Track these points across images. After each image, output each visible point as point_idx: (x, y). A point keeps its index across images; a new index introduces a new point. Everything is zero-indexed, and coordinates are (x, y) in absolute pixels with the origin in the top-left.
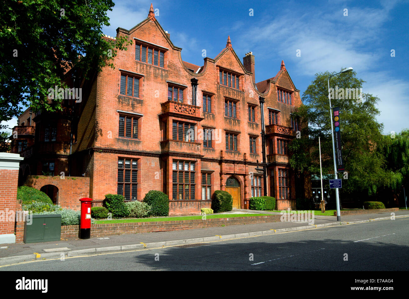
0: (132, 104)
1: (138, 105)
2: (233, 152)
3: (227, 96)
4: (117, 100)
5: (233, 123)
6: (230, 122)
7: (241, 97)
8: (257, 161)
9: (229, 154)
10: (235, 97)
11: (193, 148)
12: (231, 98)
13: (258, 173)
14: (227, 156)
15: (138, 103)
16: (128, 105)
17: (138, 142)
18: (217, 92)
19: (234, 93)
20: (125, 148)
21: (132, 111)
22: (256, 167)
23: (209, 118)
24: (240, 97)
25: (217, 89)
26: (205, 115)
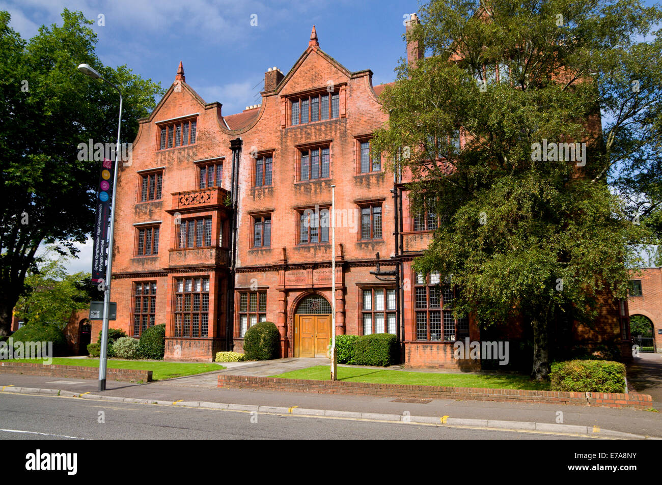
0: (150, 211)
1: (157, 210)
2: (313, 247)
3: (303, 142)
4: (134, 211)
5: (313, 189)
6: (308, 190)
7: (338, 132)
8: (378, 255)
9: (302, 251)
10: (322, 138)
11: (203, 256)
12: (313, 144)
13: (379, 282)
14: (298, 257)
15: (157, 207)
16: (146, 213)
17: (155, 260)
18: (282, 144)
19: (320, 130)
20: (140, 269)
21: (150, 219)
22: (374, 269)
23: (262, 196)
24: (333, 133)
25: (282, 138)
26: (254, 192)
